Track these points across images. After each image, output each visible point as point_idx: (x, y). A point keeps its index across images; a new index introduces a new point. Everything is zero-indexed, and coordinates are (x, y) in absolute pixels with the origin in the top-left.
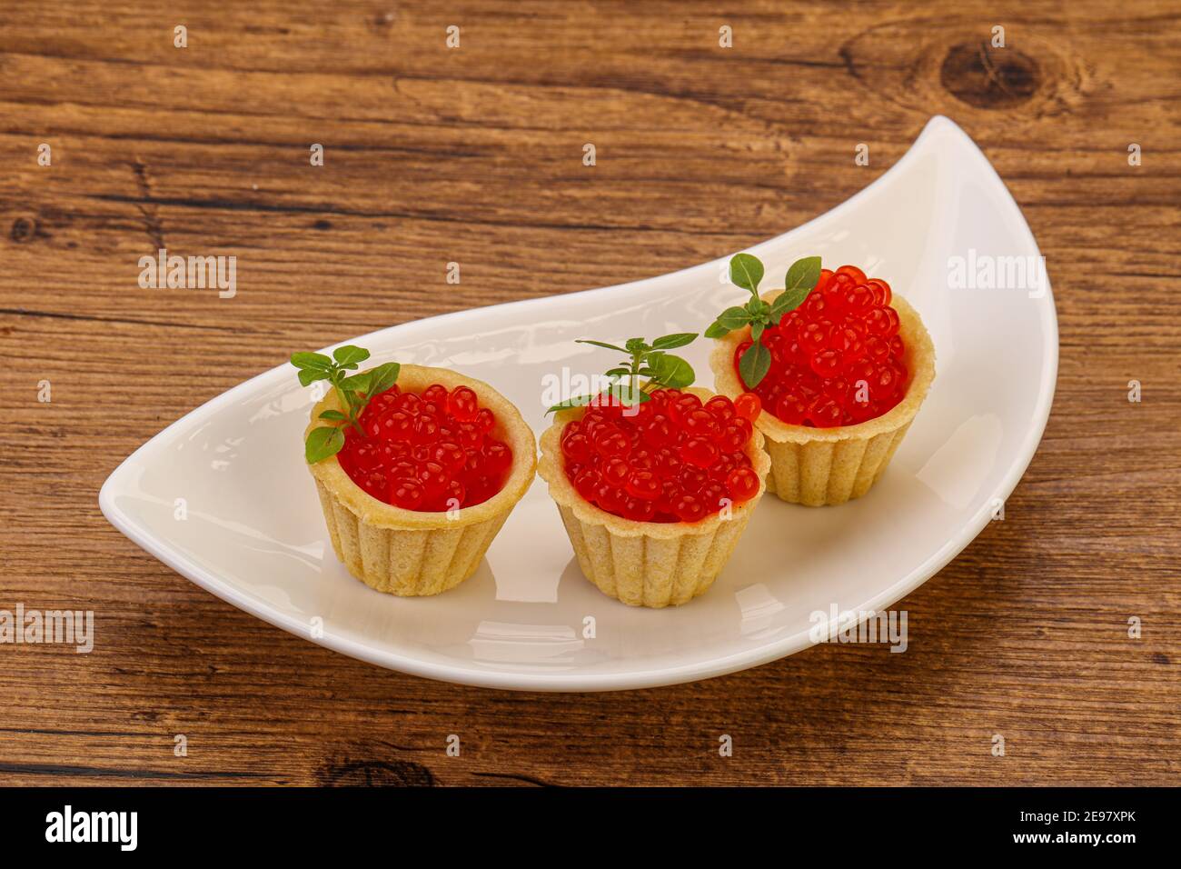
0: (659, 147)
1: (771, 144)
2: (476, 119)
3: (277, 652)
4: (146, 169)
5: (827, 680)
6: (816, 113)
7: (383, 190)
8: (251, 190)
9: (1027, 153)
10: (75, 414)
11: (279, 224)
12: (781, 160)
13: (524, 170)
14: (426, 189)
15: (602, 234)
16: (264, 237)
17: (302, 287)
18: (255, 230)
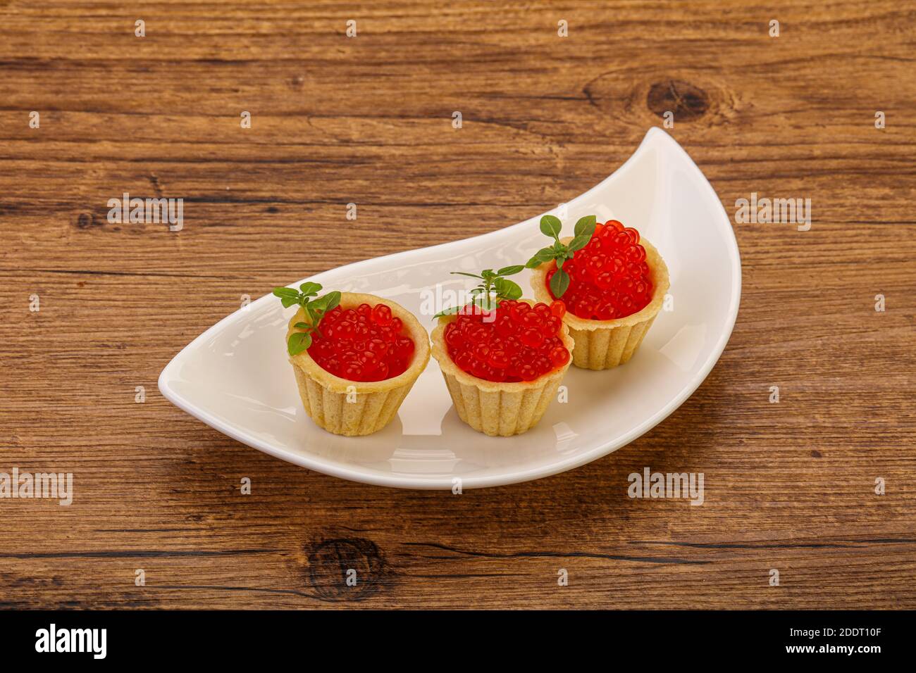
0: (477, 154)
1: (546, 149)
2: (361, 140)
3: (272, 475)
4: (158, 180)
5: (613, 476)
6: (573, 129)
7: (308, 187)
8: (226, 190)
9: (705, 149)
10: (130, 334)
11: (245, 211)
12: (554, 159)
13: (395, 171)
14: (335, 185)
15: (447, 209)
16: (237, 219)
17: (263, 249)
18: (230, 215)
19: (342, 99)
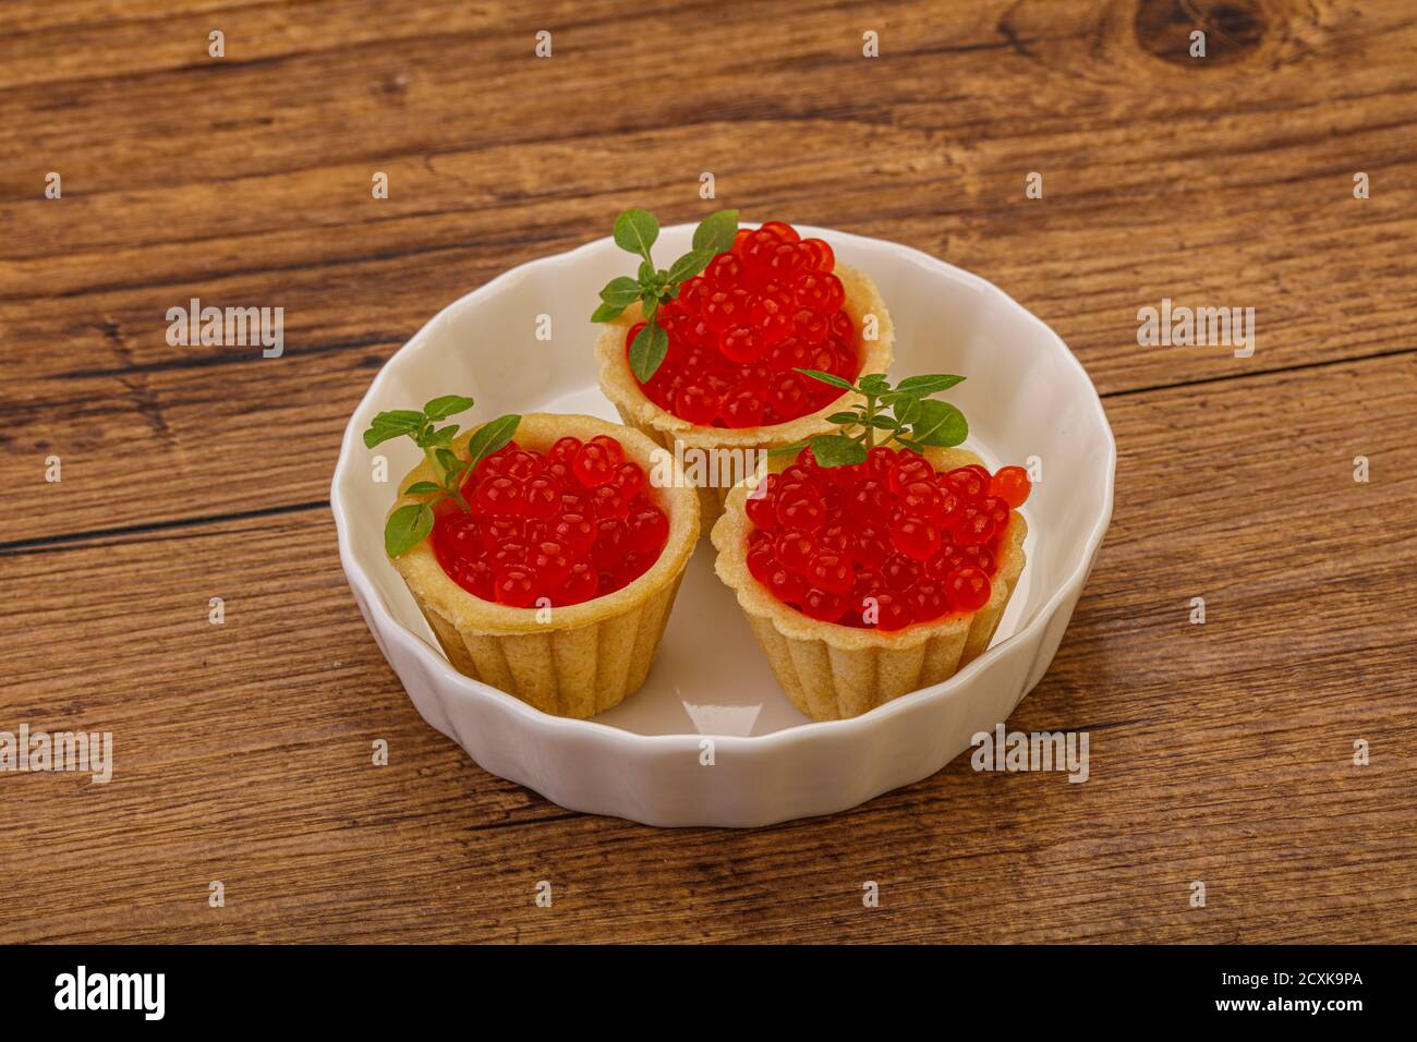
0: (794, 187)
1: (939, 159)
2: (544, 190)
4: (120, 330)
6: (987, 109)
9: (1273, 115)
10: (89, 679)
11: (314, 371)
12: (958, 177)
16: (298, 391)
18: (284, 383)
19: (492, 111)
